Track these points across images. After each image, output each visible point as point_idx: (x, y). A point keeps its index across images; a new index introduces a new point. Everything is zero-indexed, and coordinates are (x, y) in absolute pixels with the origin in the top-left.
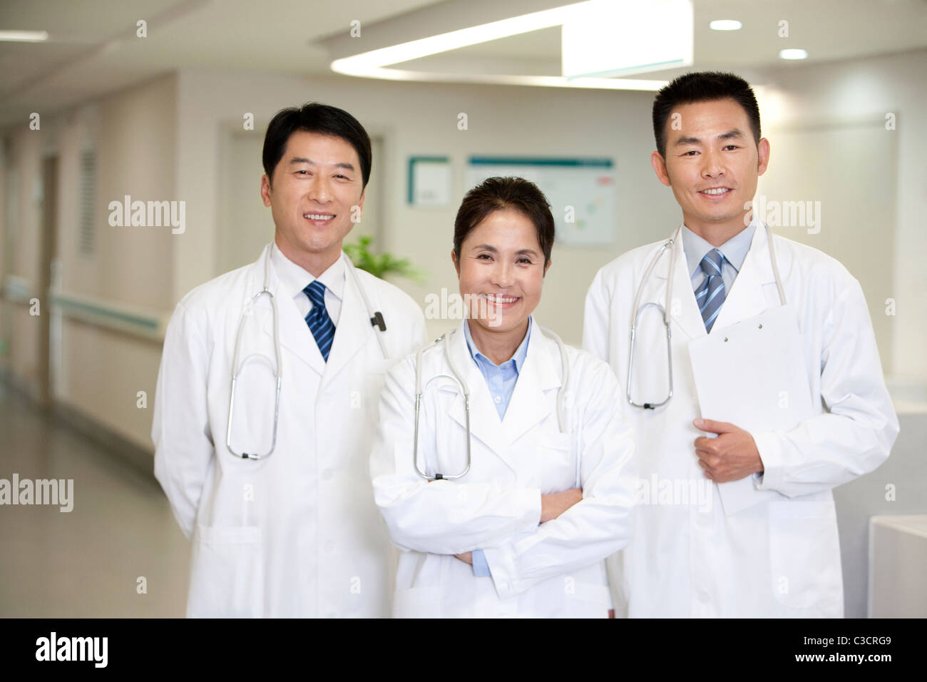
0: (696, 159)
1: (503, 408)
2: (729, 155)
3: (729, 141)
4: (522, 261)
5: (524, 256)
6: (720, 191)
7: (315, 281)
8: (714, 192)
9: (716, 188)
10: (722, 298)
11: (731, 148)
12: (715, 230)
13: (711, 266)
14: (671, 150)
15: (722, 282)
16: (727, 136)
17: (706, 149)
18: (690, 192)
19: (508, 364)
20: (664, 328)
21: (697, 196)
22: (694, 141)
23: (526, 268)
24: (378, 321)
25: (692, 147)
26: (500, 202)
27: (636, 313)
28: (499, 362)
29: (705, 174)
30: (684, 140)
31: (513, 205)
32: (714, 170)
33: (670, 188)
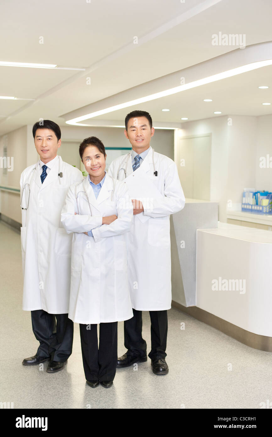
0: (135, 132)
1: (97, 196)
2: (143, 131)
3: (143, 127)
4: (98, 157)
5: (98, 156)
6: (141, 140)
7: (45, 165)
8: (139, 140)
9: (140, 139)
10: (139, 166)
11: (144, 129)
12: (139, 150)
13: (137, 159)
14: (129, 129)
15: (139, 163)
16: (143, 126)
17: (137, 129)
18: (133, 140)
19: (99, 184)
20: (125, 174)
21: (135, 141)
22: (134, 127)
23: (99, 159)
24: (60, 175)
25: (134, 129)
26: (87, 145)
27: (119, 171)
28: (96, 184)
29: (137, 135)
30: (132, 127)
31: (91, 144)
32: (139, 135)
33: (129, 140)
